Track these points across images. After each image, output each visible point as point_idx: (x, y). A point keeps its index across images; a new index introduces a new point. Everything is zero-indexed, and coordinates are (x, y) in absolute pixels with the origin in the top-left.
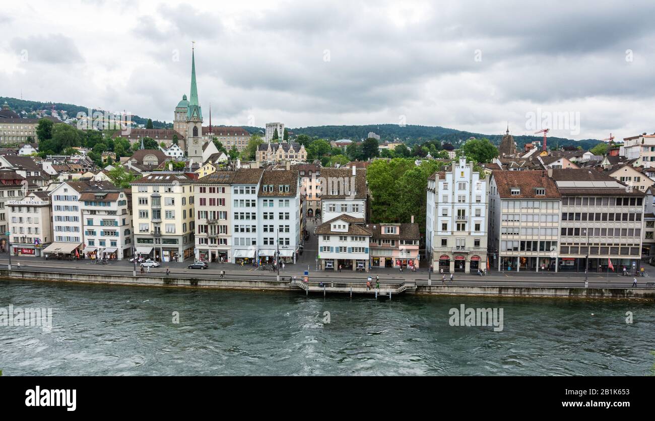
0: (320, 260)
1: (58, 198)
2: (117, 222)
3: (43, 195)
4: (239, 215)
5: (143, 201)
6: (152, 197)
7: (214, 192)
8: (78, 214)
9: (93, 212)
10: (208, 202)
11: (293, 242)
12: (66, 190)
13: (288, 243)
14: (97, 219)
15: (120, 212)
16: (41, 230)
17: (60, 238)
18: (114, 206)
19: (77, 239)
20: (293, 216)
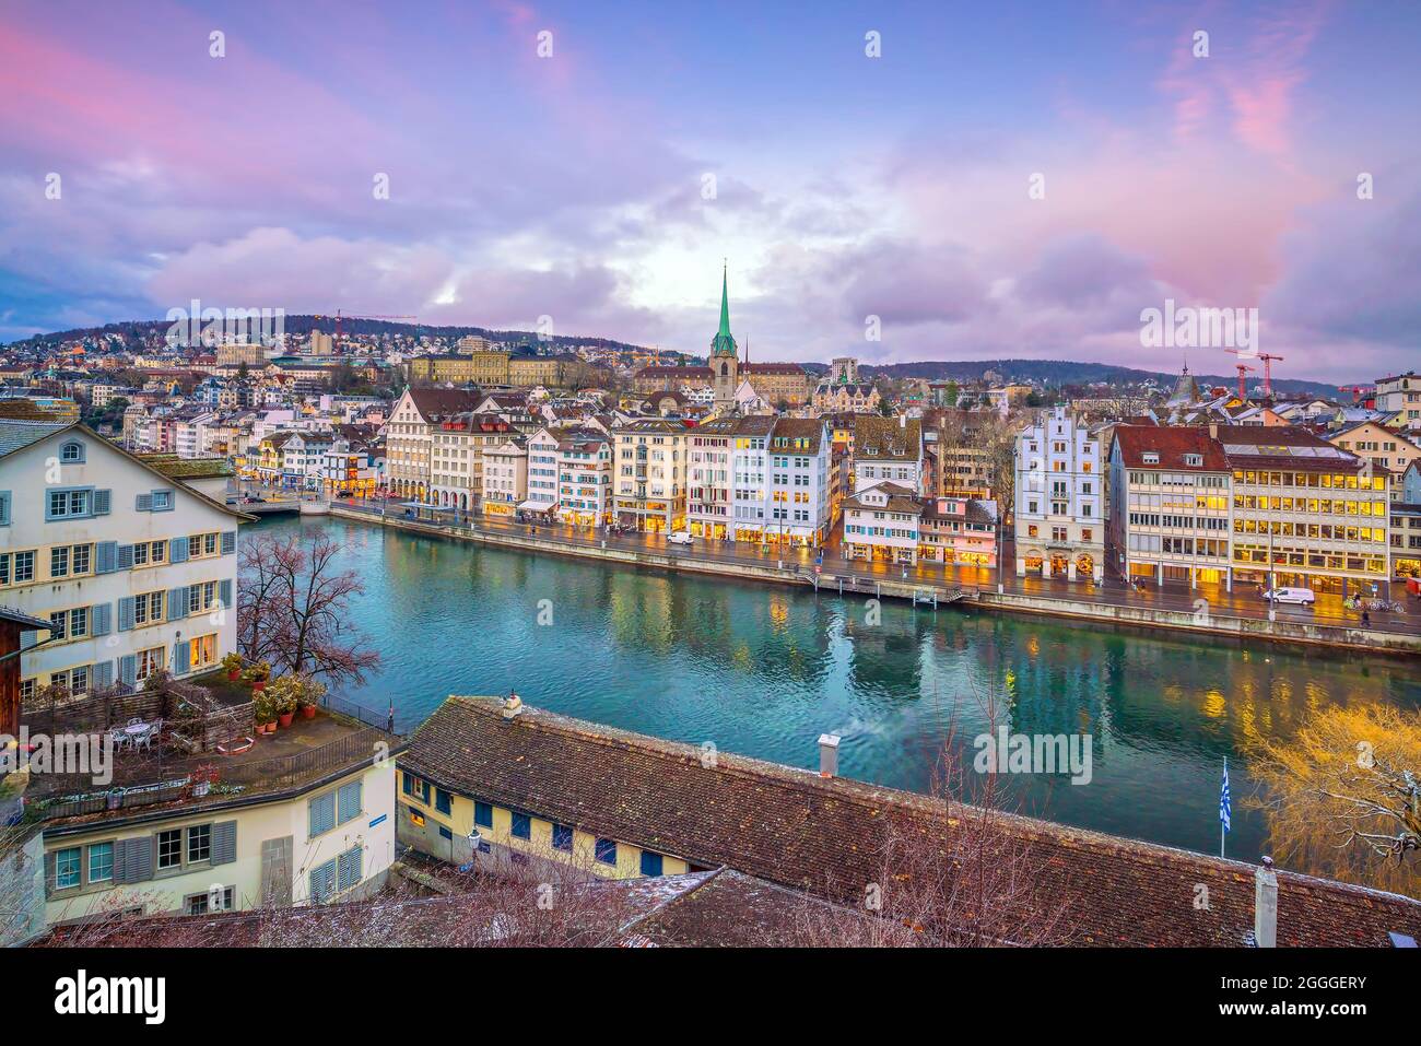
0: (847, 545)
1: (536, 447)
2: (595, 479)
3: (521, 443)
4: (743, 476)
5: (627, 454)
6: (637, 448)
7: (713, 445)
8: (554, 467)
9: (571, 465)
10: (703, 458)
11: (813, 517)
12: (544, 438)
13: (805, 518)
14: (575, 474)
15: (600, 467)
16: (514, 486)
17: (535, 495)
18: (593, 459)
19: (552, 497)
20: (813, 480)
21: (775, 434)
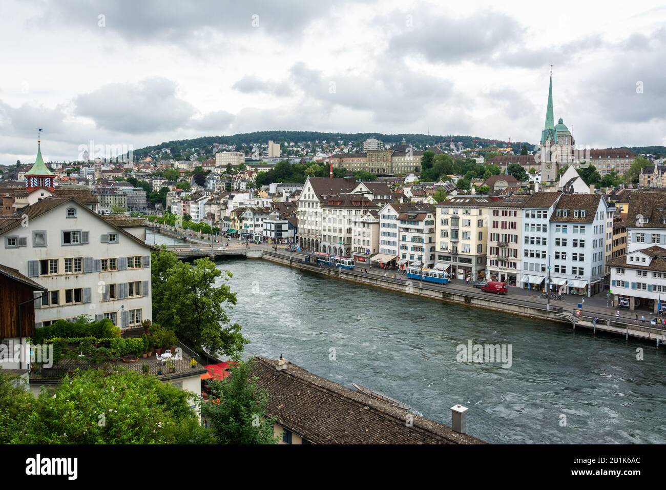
0: (613, 295)
1: (384, 216)
2: (423, 240)
3: (375, 213)
4: (529, 239)
5: (445, 222)
6: (452, 218)
7: (506, 215)
8: (396, 231)
9: (407, 230)
10: (500, 225)
11: (588, 273)
12: (389, 210)
13: (581, 273)
14: (409, 236)
15: (427, 231)
16: (371, 243)
17: (383, 250)
18: (421, 225)
19: (394, 251)
20: (588, 244)
21: (557, 207)
